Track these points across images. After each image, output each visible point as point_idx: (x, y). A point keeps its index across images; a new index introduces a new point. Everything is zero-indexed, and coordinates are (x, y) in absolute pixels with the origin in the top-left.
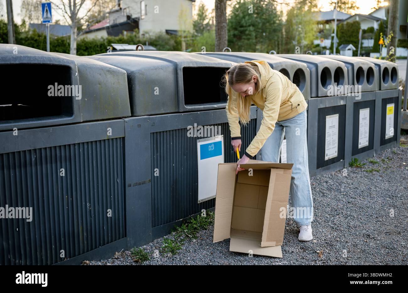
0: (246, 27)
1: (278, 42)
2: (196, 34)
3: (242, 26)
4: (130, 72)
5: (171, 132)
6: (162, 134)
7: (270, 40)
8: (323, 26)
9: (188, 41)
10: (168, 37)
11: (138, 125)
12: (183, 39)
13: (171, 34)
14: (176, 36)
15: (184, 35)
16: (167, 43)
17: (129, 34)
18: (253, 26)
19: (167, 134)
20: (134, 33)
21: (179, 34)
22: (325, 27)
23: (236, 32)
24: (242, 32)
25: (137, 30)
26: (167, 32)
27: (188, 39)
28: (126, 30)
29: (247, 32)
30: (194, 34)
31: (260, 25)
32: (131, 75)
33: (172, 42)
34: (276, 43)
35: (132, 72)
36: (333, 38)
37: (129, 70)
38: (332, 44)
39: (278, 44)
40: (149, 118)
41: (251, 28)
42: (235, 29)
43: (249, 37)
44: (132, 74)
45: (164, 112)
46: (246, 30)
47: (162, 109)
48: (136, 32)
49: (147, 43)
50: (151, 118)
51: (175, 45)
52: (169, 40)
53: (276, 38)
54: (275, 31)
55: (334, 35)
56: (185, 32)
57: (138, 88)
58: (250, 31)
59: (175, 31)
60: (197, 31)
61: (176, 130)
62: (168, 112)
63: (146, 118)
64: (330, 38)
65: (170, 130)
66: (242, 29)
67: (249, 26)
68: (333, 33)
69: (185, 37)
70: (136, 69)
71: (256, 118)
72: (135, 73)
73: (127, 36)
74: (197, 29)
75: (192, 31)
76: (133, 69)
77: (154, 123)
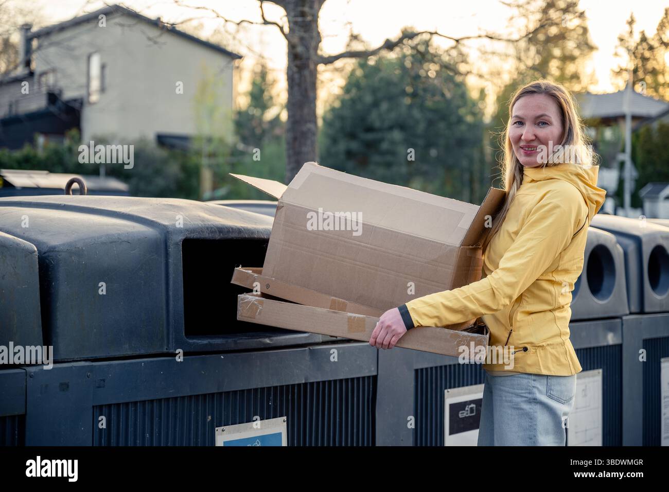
0: (380, 130)
1: (471, 174)
2: (241, 146)
3: (370, 129)
4: (45, 249)
5: (148, 407)
6: (122, 410)
7: (449, 168)
8: (597, 134)
9: (218, 165)
10: (162, 153)
11: (62, 384)
12: (204, 161)
13: (172, 147)
14: (185, 152)
15: (207, 149)
16: (158, 172)
17: (53, 144)
18: (402, 127)
19: (136, 410)
20: (67, 142)
21: (194, 146)
22: (602, 134)
23: (354, 146)
24: (372, 146)
25: (74, 132)
26: (162, 140)
27: (221, 160)
28: (46, 133)
29: (385, 146)
30: (235, 146)
31: (421, 128)
32: (48, 256)
33: (174, 169)
34: (466, 176)
35: (53, 249)
36: (622, 165)
37: (44, 243)
38: (621, 182)
39: (471, 181)
40: (91, 369)
41: (397, 135)
42: (352, 136)
43: (389, 158)
44: (51, 254)
45: (129, 353)
46: (381, 140)
47: (127, 346)
48: (72, 138)
49: (102, 171)
50: (95, 366)
51: (181, 176)
52: (165, 162)
53: (465, 163)
54: (461, 143)
55: (626, 157)
56: (210, 140)
57: (64, 289)
58: (393, 143)
59: (184, 138)
60: (244, 139)
61: (160, 400)
62: (143, 352)
63: (83, 367)
64: (616, 165)
65: (143, 399)
66: (370, 136)
67: (391, 128)
68: (623, 151)
69: (212, 155)
70: (61, 243)
71: (374, 373)
72: (58, 251)
73: (45, 148)
74: (246, 132)
75: (231, 138)
76: (54, 241)
77: (104, 380)
